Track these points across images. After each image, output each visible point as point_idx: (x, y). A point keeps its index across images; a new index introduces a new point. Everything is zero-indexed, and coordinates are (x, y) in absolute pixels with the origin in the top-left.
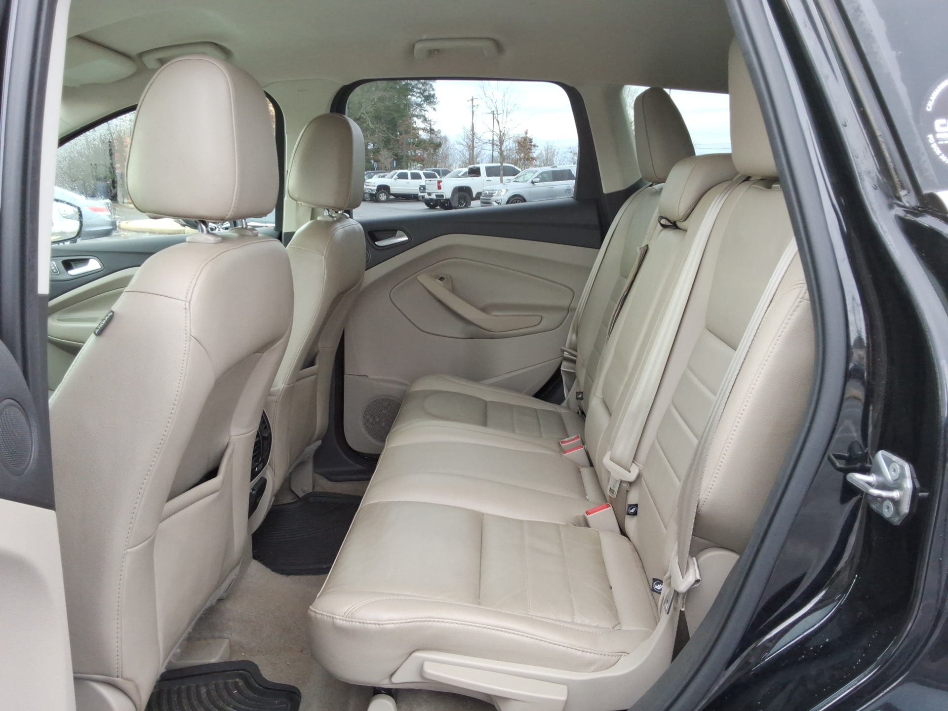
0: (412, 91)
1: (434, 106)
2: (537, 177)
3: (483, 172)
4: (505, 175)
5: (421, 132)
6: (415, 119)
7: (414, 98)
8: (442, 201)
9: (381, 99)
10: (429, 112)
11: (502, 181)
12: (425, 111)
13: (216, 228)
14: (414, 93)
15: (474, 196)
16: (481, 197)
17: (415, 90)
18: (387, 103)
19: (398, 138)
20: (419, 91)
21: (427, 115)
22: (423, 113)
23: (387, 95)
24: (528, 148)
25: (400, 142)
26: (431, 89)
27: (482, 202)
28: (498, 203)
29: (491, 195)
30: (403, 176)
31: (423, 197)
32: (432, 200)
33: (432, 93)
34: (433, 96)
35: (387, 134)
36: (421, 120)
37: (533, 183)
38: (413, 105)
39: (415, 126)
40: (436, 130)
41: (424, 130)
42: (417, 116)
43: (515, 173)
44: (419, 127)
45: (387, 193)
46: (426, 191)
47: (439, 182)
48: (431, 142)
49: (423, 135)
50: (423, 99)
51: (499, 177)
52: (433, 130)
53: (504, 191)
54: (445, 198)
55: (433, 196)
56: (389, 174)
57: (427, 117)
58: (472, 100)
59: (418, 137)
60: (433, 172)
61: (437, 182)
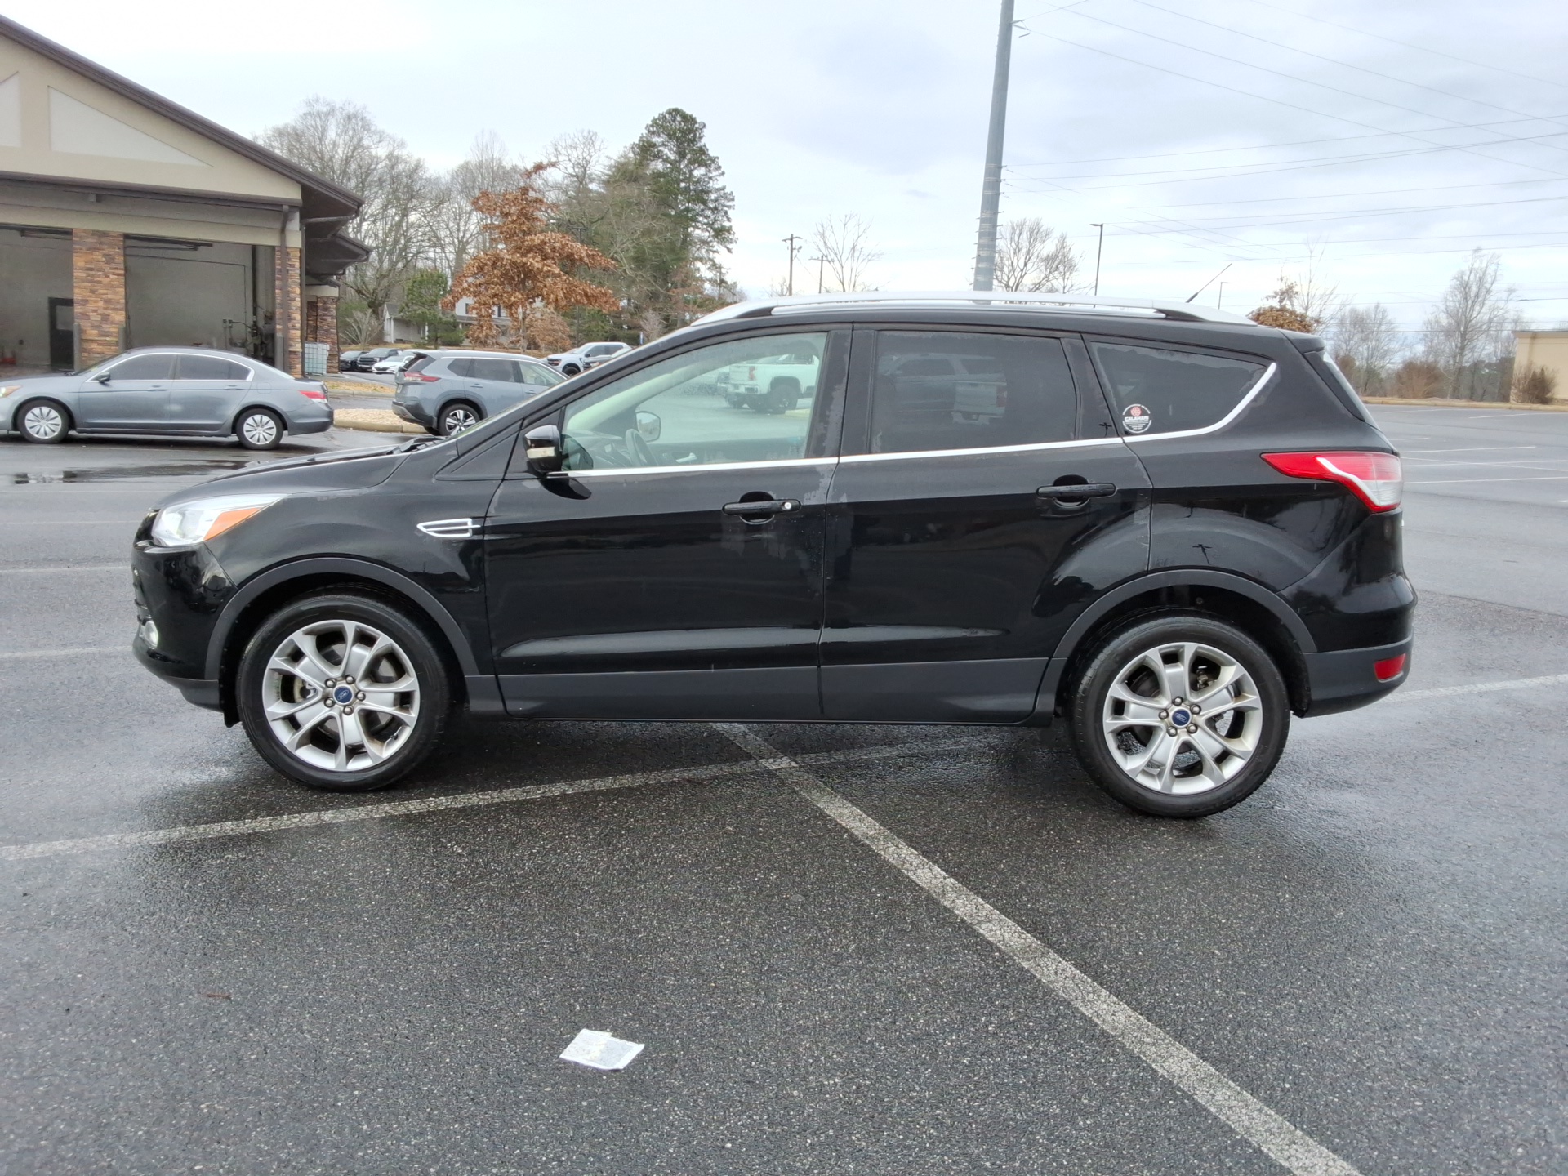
0: (694, 219)
1: (730, 246)
2: (898, 369)
5: (707, 285)
6: (698, 264)
7: (698, 232)
8: (754, 397)
9: (648, 232)
10: (721, 256)
12: (714, 252)
13: (455, 426)
14: (698, 224)
15: (802, 391)
17: (701, 219)
18: (655, 238)
19: (671, 293)
20: (705, 221)
21: (718, 259)
22: (712, 255)
23: (656, 225)
25: (674, 300)
26: (725, 219)
32: (738, 395)
33: (727, 224)
34: (729, 230)
35: (653, 285)
36: (708, 266)
38: (695, 243)
39: (698, 275)
40: (729, 281)
41: (711, 281)
42: (701, 260)
44: (703, 276)
46: (731, 381)
48: (721, 300)
49: (710, 290)
50: (713, 233)
52: (725, 282)
54: (759, 393)
57: (717, 261)
58: (791, 240)
59: (701, 293)
61: (747, 370)
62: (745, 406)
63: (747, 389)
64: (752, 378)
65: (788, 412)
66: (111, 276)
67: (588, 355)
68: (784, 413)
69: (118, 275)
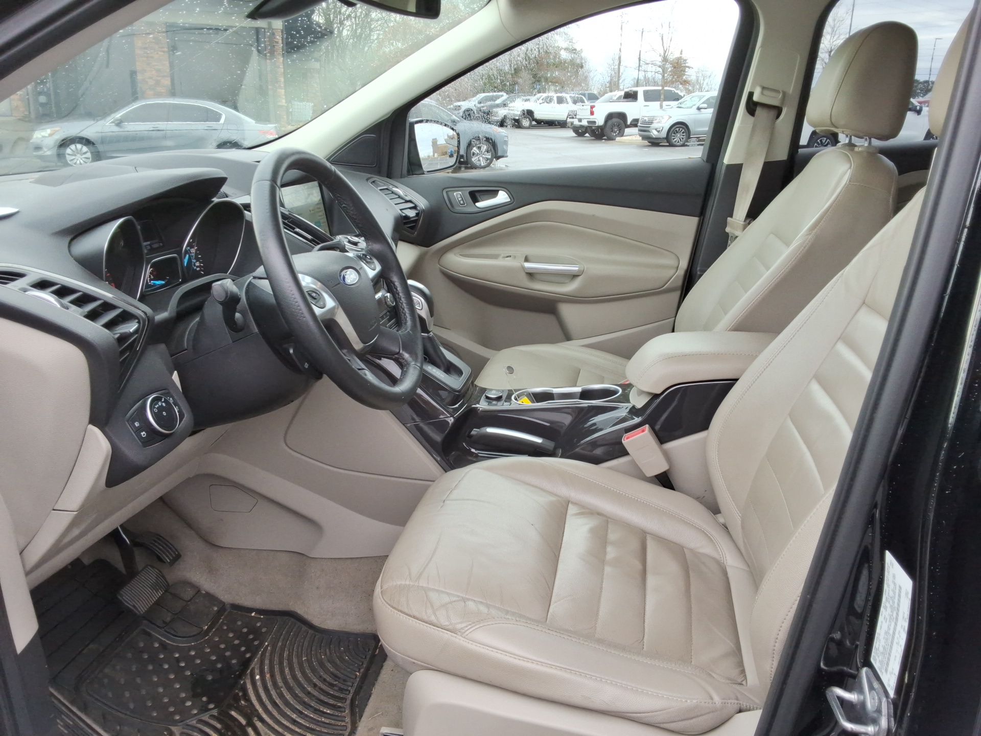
2: (703, 103)
3: (640, 96)
4: (665, 100)
5: (562, 52)
6: (559, 38)
8: (593, 128)
11: (661, 106)
15: (629, 123)
16: (639, 124)
21: (571, 34)
24: (682, 71)
27: (640, 130)
28: (658, 132)
29: (651, 123)
30: (549, 100)
31: (572, 123)
32: (582, 127)
37: (699, 109)
39: (557, 45)
40: (578, 49)
41: (566, 49)
43: (677, 98)
44: (560, 46)
45: (531, 118)
46: (578, 117)
47: (592, 107)
48: (572, 62)
49: (564, 55)
51: (659, 102)
52: (575, 50)
53: (666, 118)
54: (597, 125)
55: (584, 123)
56: (533, 98)
57: (571, 36)
59: (558, 57)
60: (580, 96)
61: (589, 107)
62: (587, 135)
63: (588, 122)
64: (592, 113)
65: (618, 139)
66: (160, 53)
67: (480, 103)
68: (615, 140)
69: (164, 52)
